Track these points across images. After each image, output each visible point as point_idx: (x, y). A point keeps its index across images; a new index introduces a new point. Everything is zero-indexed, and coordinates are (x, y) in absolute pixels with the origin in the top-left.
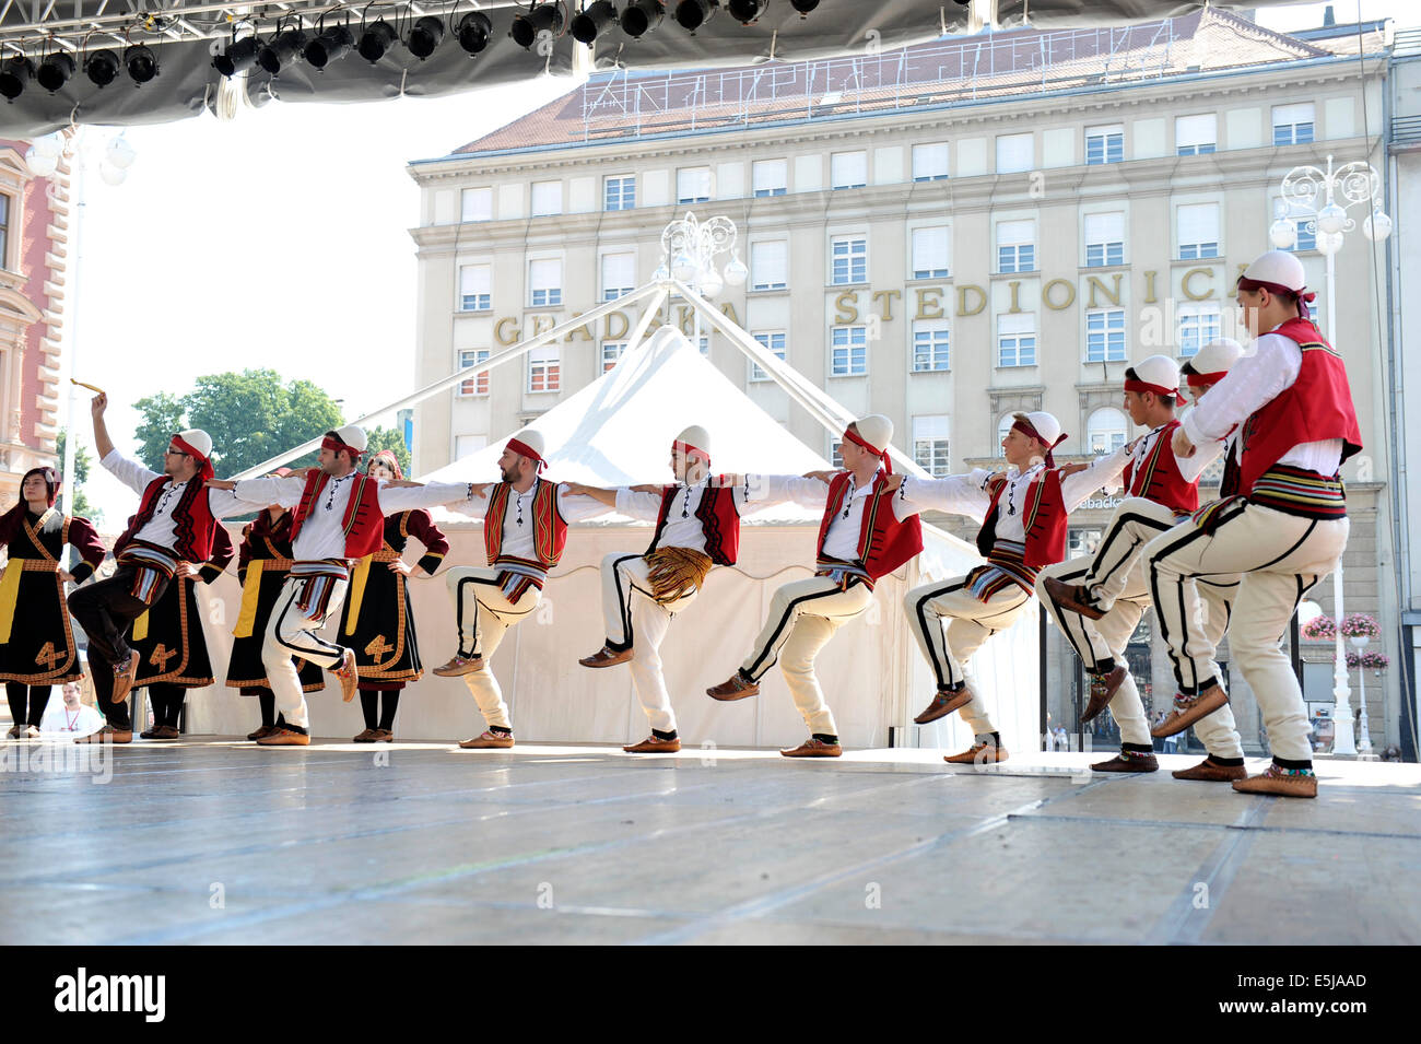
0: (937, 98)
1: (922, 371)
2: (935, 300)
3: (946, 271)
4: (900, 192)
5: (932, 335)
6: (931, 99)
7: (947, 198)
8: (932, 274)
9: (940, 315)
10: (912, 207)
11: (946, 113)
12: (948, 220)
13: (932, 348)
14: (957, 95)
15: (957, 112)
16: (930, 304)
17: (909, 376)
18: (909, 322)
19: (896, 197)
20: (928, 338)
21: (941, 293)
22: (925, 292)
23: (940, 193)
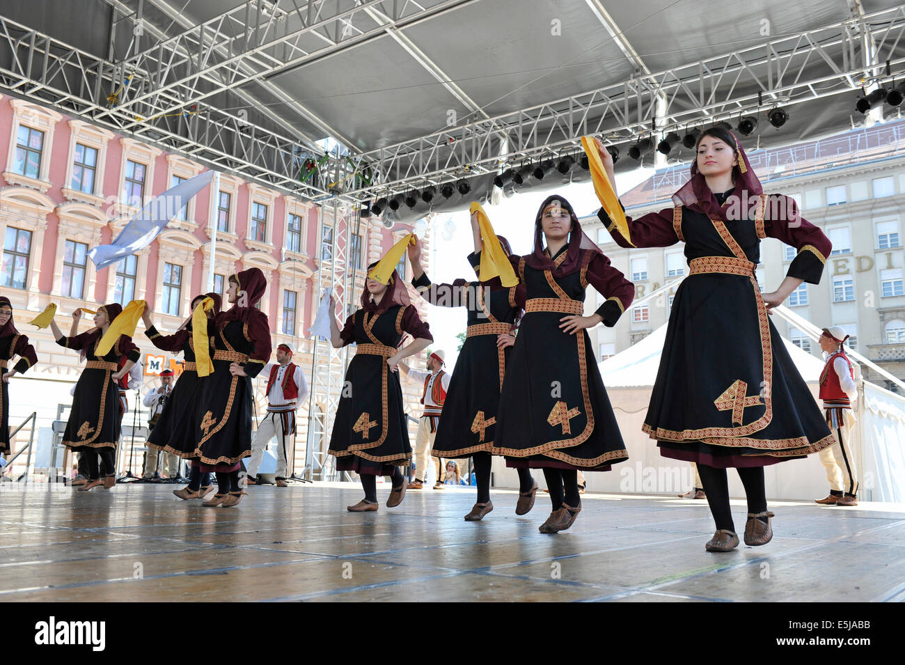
0: (837, 164)
1: (839, 302)
2: (844, 265)
3: (848, 250)
4: (820, 212)
5: (843, 283)
6: (834, 164)
7: (847, 213)
8: (841, 252)
9: (847, 272)
10: (827, 219)
11: (844, 171)
12: (848, 224)
13: (844, 289)
14: (848, 161)
15: (848, 170)
16: (841, 267)
17: (832, 305)
18: (830, 278)
19: (818, 215)
20: (841, 284)
21: (847, 261)
22: (838, 261)
23: (844, 211)
